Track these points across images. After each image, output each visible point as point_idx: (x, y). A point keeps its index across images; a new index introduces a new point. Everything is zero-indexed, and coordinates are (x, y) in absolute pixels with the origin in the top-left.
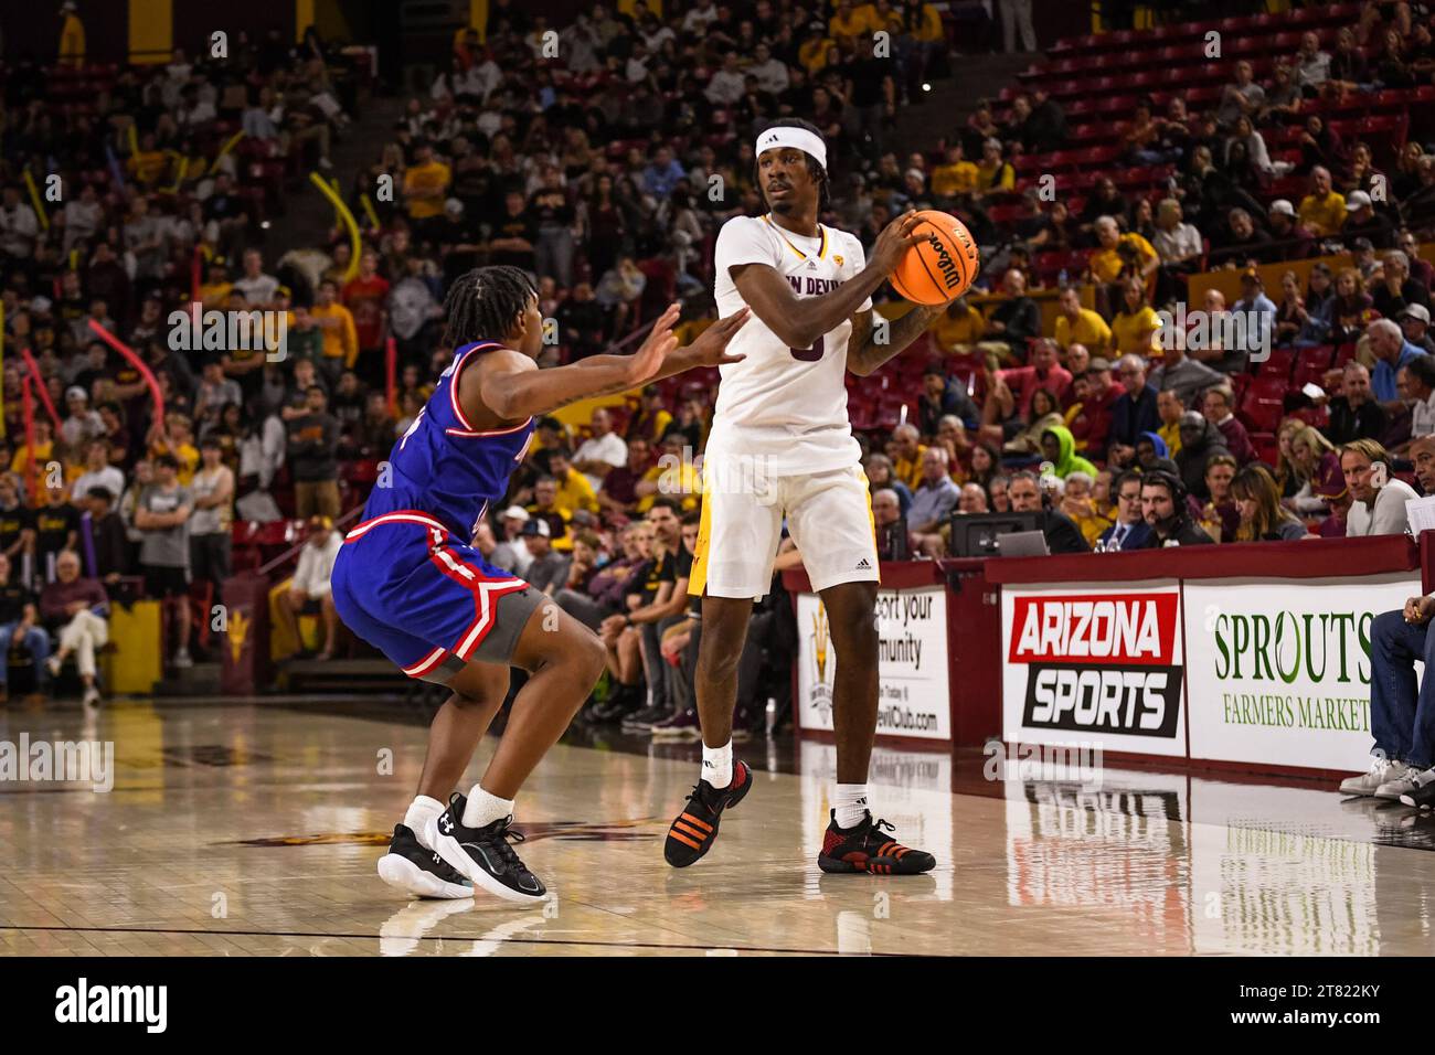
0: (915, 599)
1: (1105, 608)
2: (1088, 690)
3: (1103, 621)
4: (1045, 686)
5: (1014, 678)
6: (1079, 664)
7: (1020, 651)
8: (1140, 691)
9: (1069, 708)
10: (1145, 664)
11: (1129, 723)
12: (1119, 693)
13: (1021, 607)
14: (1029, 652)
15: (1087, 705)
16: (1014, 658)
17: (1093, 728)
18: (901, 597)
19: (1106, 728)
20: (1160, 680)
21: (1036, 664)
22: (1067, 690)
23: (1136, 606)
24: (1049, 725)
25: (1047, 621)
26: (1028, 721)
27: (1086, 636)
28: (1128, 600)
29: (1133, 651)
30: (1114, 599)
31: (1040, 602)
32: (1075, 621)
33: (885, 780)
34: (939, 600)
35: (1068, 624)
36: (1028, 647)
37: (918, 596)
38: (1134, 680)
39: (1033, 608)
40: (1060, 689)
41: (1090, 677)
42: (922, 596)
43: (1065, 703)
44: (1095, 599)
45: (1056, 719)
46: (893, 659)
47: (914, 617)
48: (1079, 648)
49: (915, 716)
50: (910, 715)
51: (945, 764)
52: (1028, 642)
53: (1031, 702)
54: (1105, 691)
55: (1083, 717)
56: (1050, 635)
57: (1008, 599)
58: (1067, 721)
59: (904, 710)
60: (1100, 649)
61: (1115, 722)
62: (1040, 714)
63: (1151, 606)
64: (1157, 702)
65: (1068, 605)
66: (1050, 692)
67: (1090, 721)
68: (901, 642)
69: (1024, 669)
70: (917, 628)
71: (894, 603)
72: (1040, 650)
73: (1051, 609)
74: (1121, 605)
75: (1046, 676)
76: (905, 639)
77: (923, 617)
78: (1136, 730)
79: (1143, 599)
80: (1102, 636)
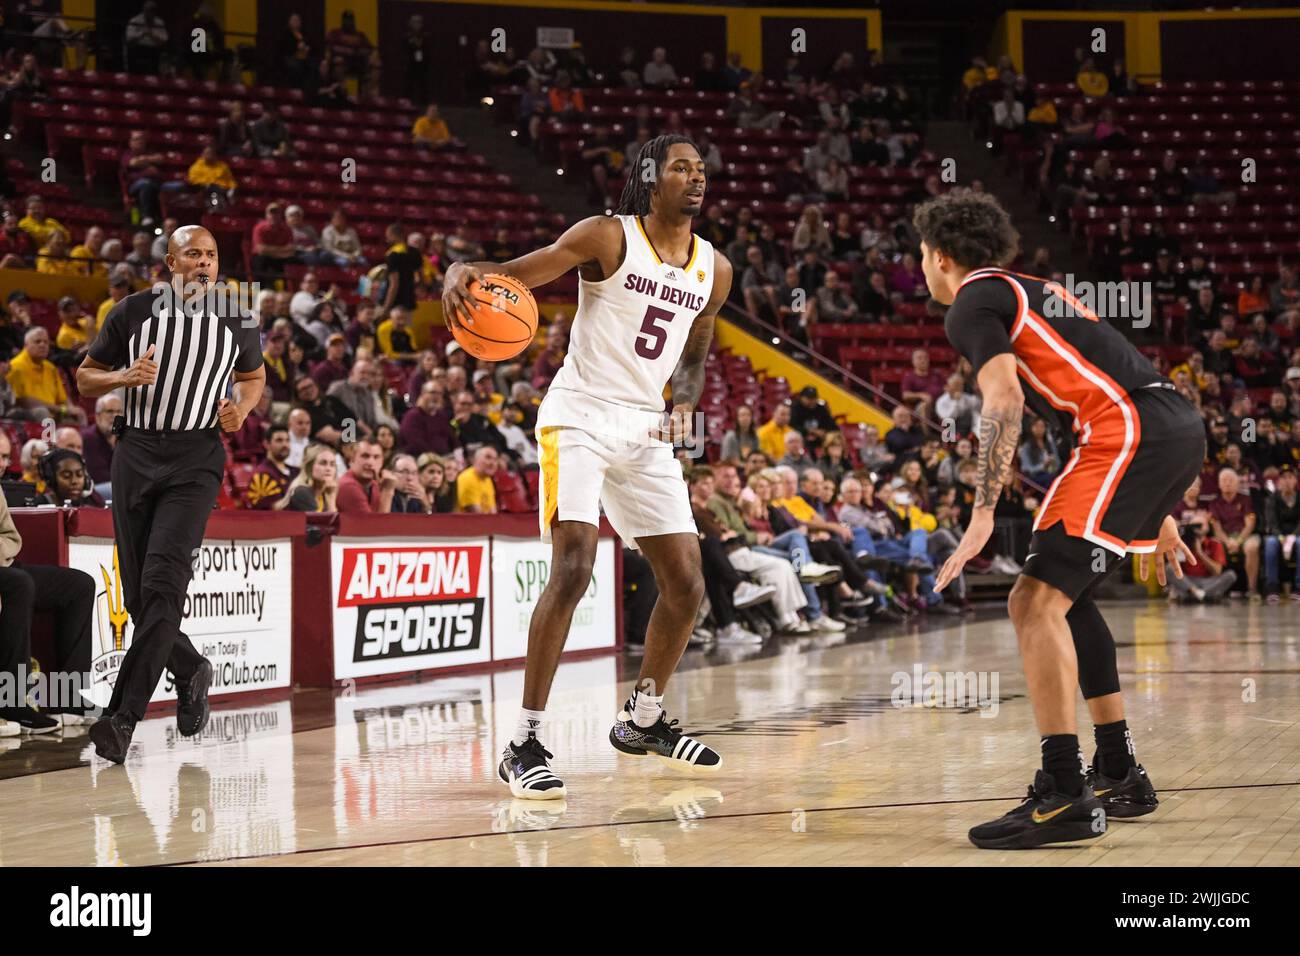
0: (255, 549)
1: (427, 558)
2: (413, 623)
3: (426, 568)
4: (374, 624)
5: (344, 622)
6: (404, 603)
7: (349, 596)
8: (454, 619)
9: (396, 640)
10: (458, 599)
11: (446, 644)
12: (438, 623)
13: (350, 558)
14: (358, 597)
15: (412, 634)
16: (343, 603)
17: (419, 652)
18: (239, 549)
19: (430, 650)
20: (469, 609)
21: (364, 607)
22: (394, 625)
23: (452, 555)
24: (380, 656)
25: (375, 569)
26: (358, 657)
27: (411, 580)
28: (447, 551)
29: (449, 590)
30: (436, 550)
31: (369, 553)
32: (401, 568)
33: (213, 740)
34: (284, 551)
35: (395, 571)
36: (357, 592)
37: (260, 548)
38: (449, 611)
39: (362, 558)
40: (388, 625)
41: (414, 612)
42: (265, 546)
43: (394, 636)
44: (420, 550)
45: (386, 651)
46: (230, 613)
47: (256, 568)
48: (405, 590)
49: (251, 669)
50: (246, 668)
51: (284, 710)
52: (359, 587)
53: (361, 639)
54: (428, 622)
55: (409, 645)
56: (378, 580)
57: (337, 550)
58: (396, 650)
59: (239, 665)
60: (422, 589)
61: (436, 645)
62: (369, 649)
63: (464, 556)
64: (467, 625)
65: (396, 555)
66: (379, 628)
67: (415, 648)
68: (240, 594)
69: (352, 613)
70: (259, 579)
71: (230, 554)
72: (368, 594)
73: (379, 559)
74: (441, 555)
75: (374, 616)
76: (245, 590)
77: (266, 567)
78: (452, 648)
79: (458, 550)
80: (425, 579)
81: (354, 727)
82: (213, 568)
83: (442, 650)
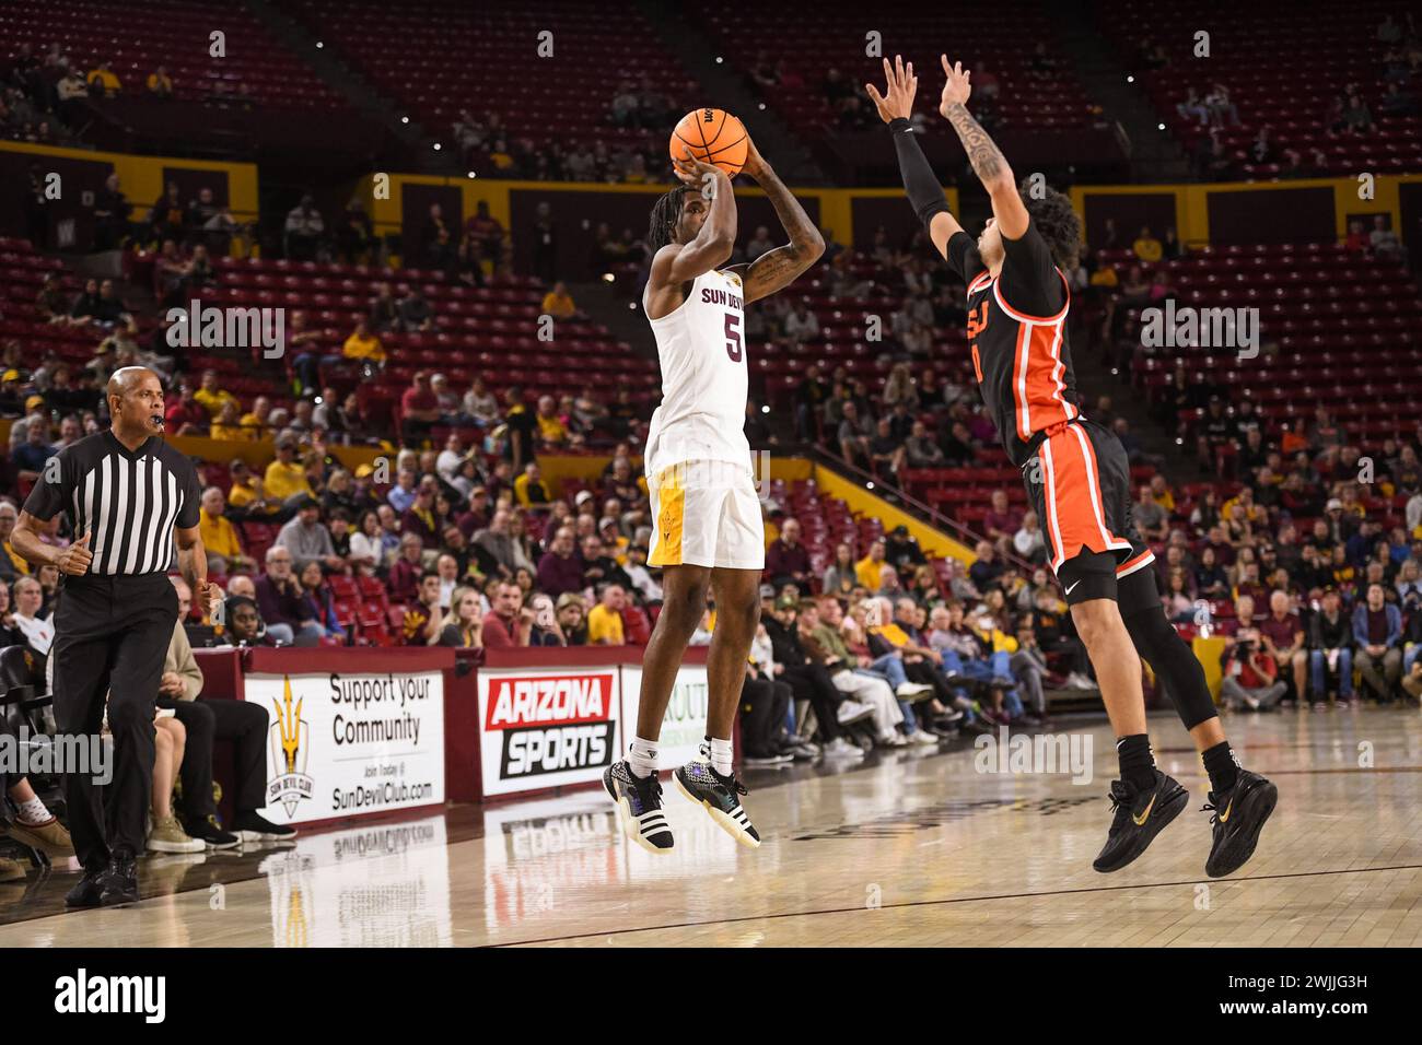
0: (411, 681)
1: (564, 685)
2: (552, 744)
3: (563, 695)
4: (518, 746)
5: (491, 743)
6: (544, 727)
7: (495, 721)
8: (589, 739)
9: (537, 759)
10: (592, 721)
11: (582, 762)
12: (575, 743)
13: (495, 687)
14: (502, 722)
15: (552, 754)
16: (490, 727)
17: (559, 770)
18: (396, 681)
19: (568, 768)
20: (602, 730)
21: (509, 730)
22: (535, 746)
23: (586, 682)
24: (524, 774)
25: (518, 696)
26: (504, 775)
27: (550, 705)
28: (581, 679)
29: (584, 714)
30: (571, 678)
31: (512, 682)
32: (541, 696)
33: (376, 852)
34: (436, 682)
35: (536, 698)
36: (503, 717)
37: (414, 680)
38: (584, 732)
39: (505, 687)
40: (530, 746)
41: (553, 734)
42: (419, 679)
43: (535, 756)
44: (556, 679)
45: (528, 769)
46: (389, 738)
47: (412, 698)
48: (544, 715)
49: (409, 788)
50: (404, 787)
51: (438, 824)
52: (504, 713)
53: (506, 759)
54: (565, 742)
55: (548, 764)
56: (520, 706)
57: (483, 680)
58: (537, 768)
59: (398, 785)
60: (560, 714)
61: (573, 763)
62: (513, 768)
63: (596, 683)
64: (600, 745)
65: (536, 684)
66: (522, 749)
67: (555, 766)
68: (398, 721)
69: (499, 735)
70: (414, 708)
71: (388, 685)
72: (512, 719)
73: (520, 687)
74: (576, 683)
75: (517, 738)
76: (403, 718)
77: (421, 697)
78: (588, 765)
79: (591, 678)
80: (562, 704)
81: (501, 837)
82: (373, 699)
83: (578, 767)
